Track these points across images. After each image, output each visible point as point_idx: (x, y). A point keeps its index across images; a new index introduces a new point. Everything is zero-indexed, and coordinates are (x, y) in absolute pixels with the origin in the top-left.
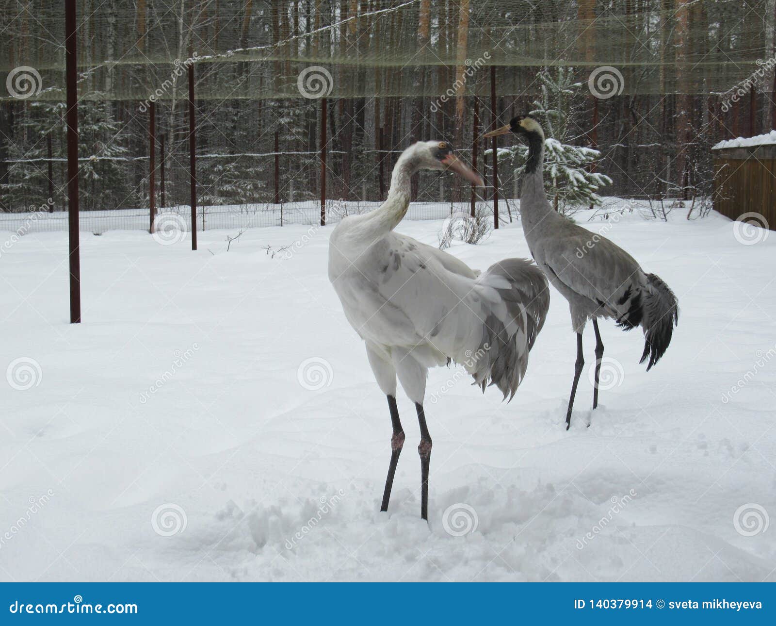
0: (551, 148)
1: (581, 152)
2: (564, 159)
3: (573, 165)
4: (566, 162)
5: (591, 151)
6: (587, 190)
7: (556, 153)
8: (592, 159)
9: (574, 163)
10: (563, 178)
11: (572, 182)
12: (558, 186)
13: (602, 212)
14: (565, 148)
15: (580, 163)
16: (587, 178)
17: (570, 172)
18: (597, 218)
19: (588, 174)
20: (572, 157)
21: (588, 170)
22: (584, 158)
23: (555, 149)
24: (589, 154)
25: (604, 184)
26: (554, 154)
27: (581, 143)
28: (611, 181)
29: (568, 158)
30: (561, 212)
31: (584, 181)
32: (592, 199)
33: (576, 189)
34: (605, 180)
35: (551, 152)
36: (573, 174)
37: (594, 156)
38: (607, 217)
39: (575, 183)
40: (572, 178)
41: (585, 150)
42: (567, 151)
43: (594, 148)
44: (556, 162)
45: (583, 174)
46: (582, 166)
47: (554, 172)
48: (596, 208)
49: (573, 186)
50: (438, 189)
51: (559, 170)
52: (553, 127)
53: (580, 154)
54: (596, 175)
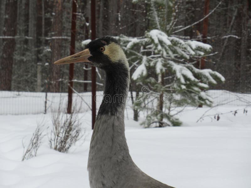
0: (156, 41)
1: (190, 46)
2: (170, 53)
3: (180, 60)
4: (173, 56)
5: (201, 44)
6: (196, 89)
7: (162, 46)
8: (202, 53)
9: (182, 57)
10: (169, 73)
11: (179, 80)
12: (163, 83)
13: (212, 112)
14: (172, 41)
15: (188, 57)
16: (196, 75)
17: (177, 67)
18: (207, 120)
19: (197, 70)
20: (180, 50)
21: (197, 66)
22: (193, 53)
23: (161, 42)
24: (199, 49)
25: (214, 82)
26: (160, 47)
27: (190, 34)
28: (223, 79)
29: (174, 52)
30: (167, 111)
31: (192, 78)
32: (201, 98)
33: (184, 87)
34: (216, 78)
35: (156, 45)
36: (181, 70)
37: (205, 51)
38: (218, 118)
39: (183, 81)
40: (179, 75)
41: (195, 44)
42: (175, 43)
43: (205, 42)
44: (162, 56)
45: (191, 70)
46: (191, 60)
47: (159, 67)
48: (204, 109)
49: (180, 83)
50: (35, 75)
51: (164, 65)
52: (158, 16)
53: (189, 49)
54: (206, 72)
